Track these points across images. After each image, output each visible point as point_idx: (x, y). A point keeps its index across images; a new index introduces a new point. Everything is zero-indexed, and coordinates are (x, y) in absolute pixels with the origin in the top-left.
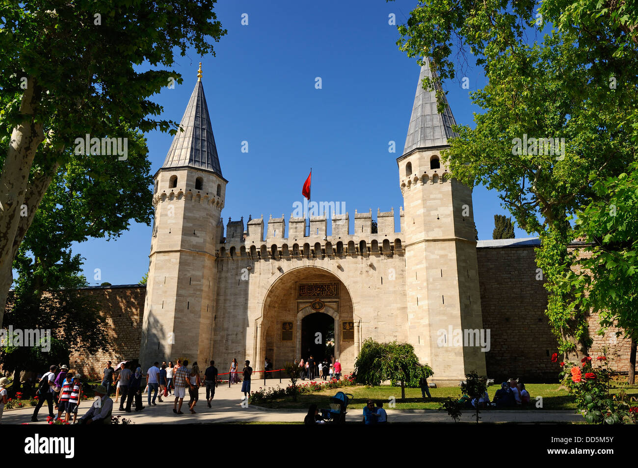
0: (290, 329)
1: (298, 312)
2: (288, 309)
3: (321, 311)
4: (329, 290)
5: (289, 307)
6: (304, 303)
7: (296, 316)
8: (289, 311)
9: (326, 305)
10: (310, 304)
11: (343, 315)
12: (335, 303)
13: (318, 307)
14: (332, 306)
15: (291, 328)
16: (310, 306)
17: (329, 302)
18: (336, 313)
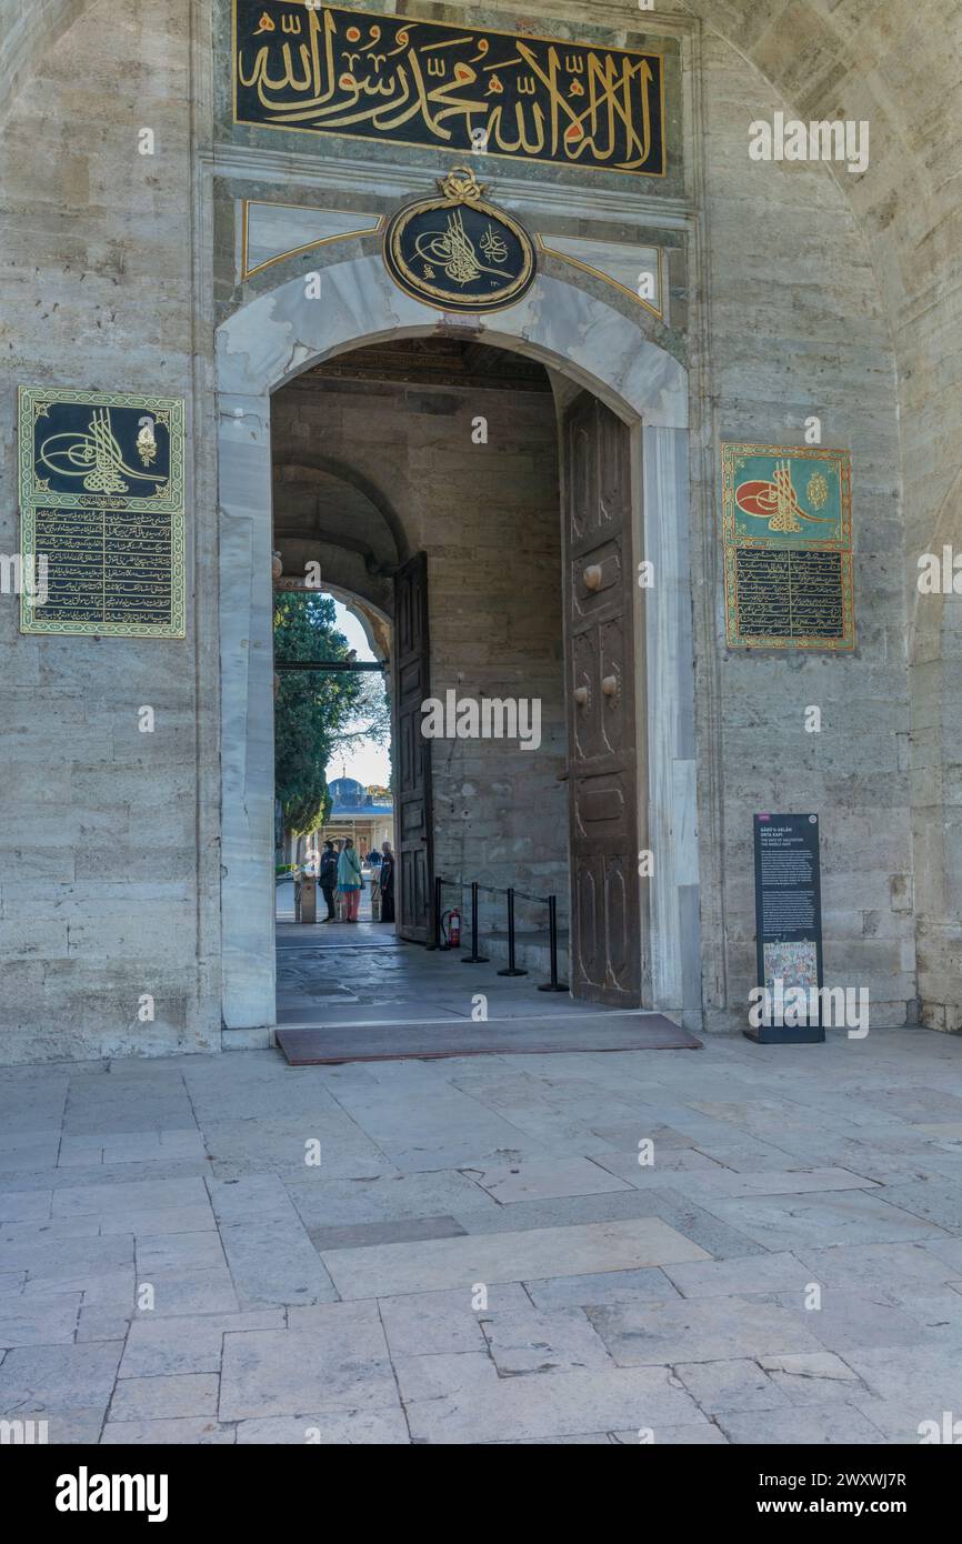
0: (141, 489)
1: (227, 301)
2: (97, 251)
3: (492, 321)
4: (580, 104)
5: (118, 230)
6: (302, 198)
7: (202, 346)
8: (117, 269)
9: (559, 261)
10: (372, 223)
11: (734, 382)
12: (648, 253)
13: (465, 267)
14: (616, 274)
15: (149, 474)
16: (367, 243)
17: (584, 228)
18: (663, 354)
